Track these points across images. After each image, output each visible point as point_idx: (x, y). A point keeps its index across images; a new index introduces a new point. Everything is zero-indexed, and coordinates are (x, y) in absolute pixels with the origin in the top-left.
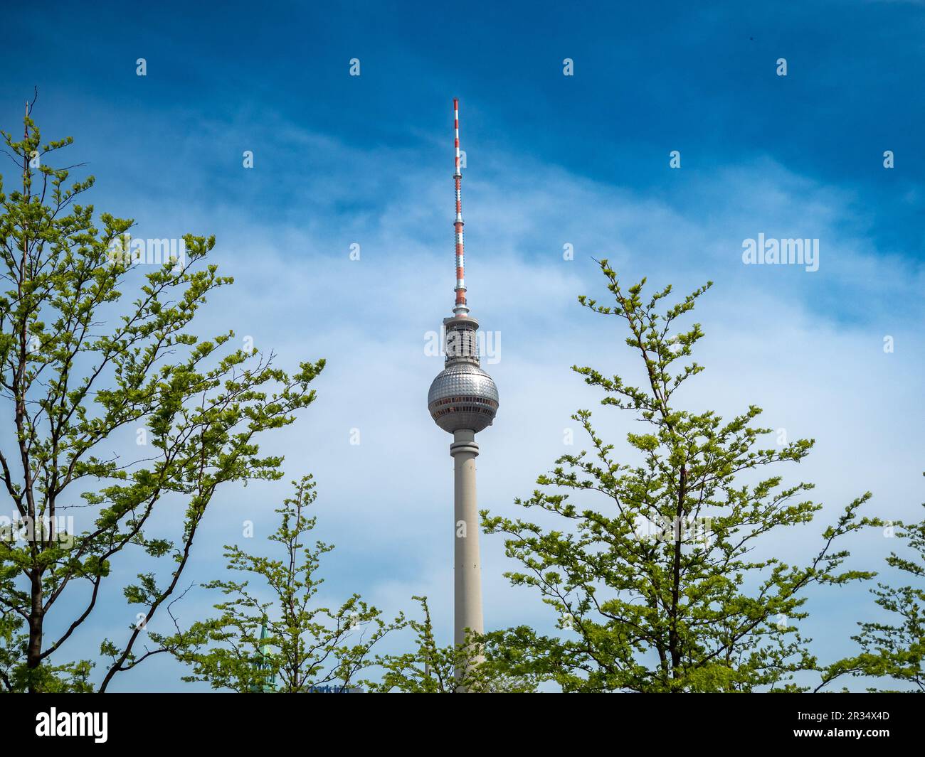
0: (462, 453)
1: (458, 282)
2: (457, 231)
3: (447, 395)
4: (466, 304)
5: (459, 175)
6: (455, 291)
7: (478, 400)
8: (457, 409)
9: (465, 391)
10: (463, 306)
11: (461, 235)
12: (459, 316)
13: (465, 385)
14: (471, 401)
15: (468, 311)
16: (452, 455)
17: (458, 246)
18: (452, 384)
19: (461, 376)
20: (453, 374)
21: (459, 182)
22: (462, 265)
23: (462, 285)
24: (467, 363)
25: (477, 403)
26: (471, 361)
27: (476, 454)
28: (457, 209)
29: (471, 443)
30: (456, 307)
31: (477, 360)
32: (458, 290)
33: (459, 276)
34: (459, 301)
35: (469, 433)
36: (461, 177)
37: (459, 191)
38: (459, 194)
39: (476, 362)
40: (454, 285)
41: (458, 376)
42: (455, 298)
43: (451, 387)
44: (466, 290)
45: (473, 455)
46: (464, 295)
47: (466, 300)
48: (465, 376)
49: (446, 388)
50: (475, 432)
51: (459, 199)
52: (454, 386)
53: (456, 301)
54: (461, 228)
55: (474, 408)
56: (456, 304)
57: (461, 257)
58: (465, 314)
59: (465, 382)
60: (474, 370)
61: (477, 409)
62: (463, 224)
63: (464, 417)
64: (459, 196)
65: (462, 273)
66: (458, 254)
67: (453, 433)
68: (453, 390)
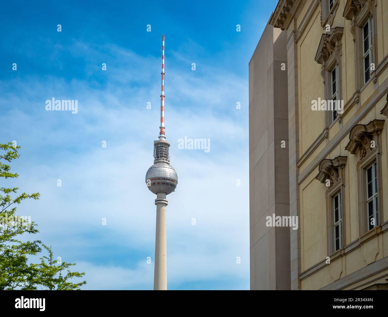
0: (160, 203)
1: (161, 124)
2: (162, 100)
3: (154, 176)
4: (164, 135)
5: (164, 72)
6: (160, 128)
7: (168, 180)
8: (159, 183)
9: (162, 175)
10: (163, 135)
11: (163, 102)
12: (161, 140)
13: (162, 173)
14: (165, 180)
15: (165, 138)
16: (156, 204)
17: (162, 107)
18: (157, 172)
19: (161, 168)
20: (157, 167)
21: (163, 76)
22: (163, 116)
23: (163, 125)
24: (164, 162)
25: (168, 181)
26: (166, 161)
27: (167, 205)
28: (162, 89)
29: (164, 199)
30: (160, 136)
31: (169, 161)
32: (161, 128)
33: (162, 121)
34: (161, 133)
35: (164, 195)
36: (164, 74)
37: (163, 80)
38: (163, 82)
39: (168, 162)
40: (160, 126)
41: (159, 168)
42: (160, 131)
43: (156, 173)
44: (165, 128)
45: (165, 205)
46: (164, 130)
47: (164, 133)
48: (162, 168)
49: (154, 173)
50: (167, 194)
51: (163, 85)
52: (157, 173)
53: (160, 133)
54: (164, 98)
55: (166, 183)
56: (160, 134)
57: (163, 112)
58: (164, 139)
59: (162, 171)
60: (167, 166)
61: (167, 184)
62: (165, 97)
63: (161, 187)
64: (163, 83)
65: (163, 120)
66: (162, 110)
67: (156, 194)
68: (157, 175)
